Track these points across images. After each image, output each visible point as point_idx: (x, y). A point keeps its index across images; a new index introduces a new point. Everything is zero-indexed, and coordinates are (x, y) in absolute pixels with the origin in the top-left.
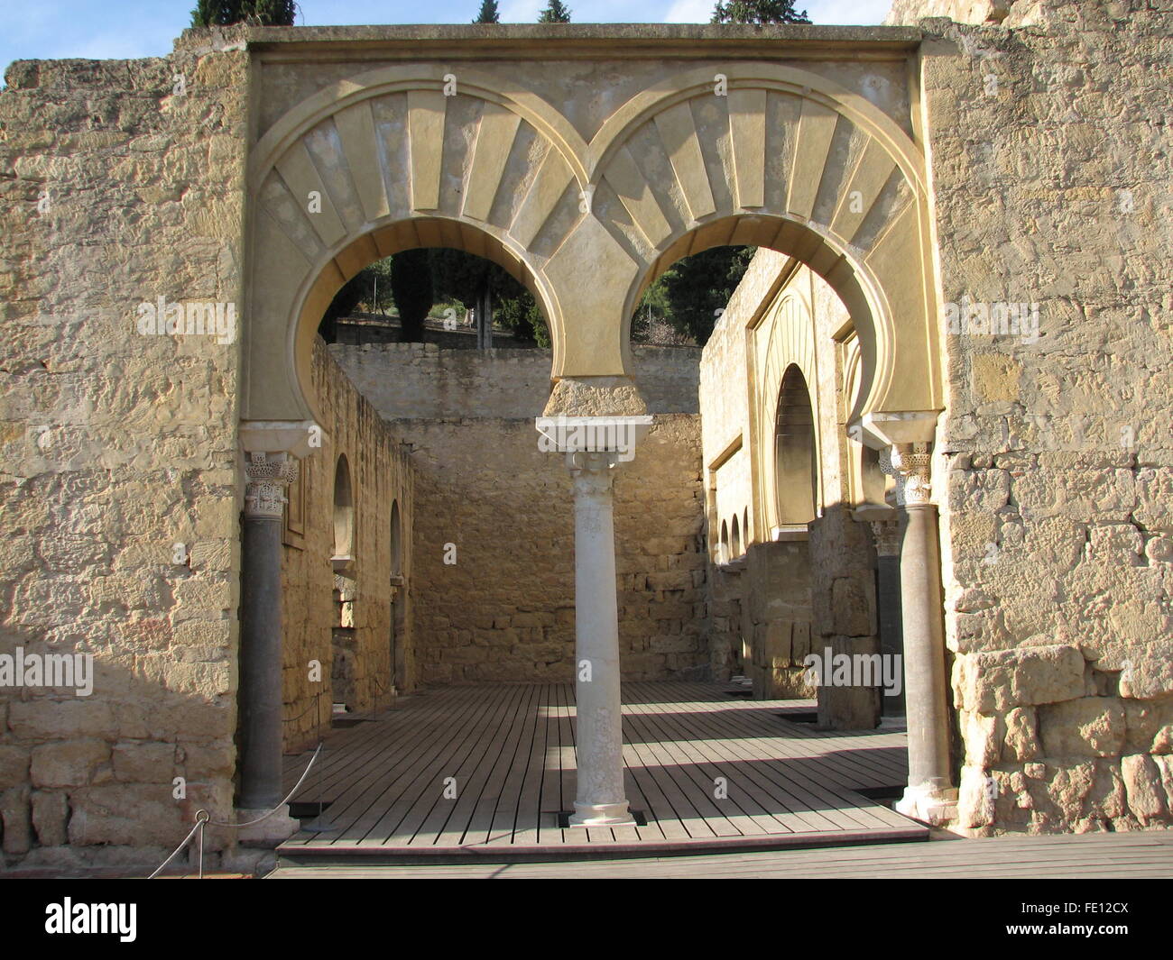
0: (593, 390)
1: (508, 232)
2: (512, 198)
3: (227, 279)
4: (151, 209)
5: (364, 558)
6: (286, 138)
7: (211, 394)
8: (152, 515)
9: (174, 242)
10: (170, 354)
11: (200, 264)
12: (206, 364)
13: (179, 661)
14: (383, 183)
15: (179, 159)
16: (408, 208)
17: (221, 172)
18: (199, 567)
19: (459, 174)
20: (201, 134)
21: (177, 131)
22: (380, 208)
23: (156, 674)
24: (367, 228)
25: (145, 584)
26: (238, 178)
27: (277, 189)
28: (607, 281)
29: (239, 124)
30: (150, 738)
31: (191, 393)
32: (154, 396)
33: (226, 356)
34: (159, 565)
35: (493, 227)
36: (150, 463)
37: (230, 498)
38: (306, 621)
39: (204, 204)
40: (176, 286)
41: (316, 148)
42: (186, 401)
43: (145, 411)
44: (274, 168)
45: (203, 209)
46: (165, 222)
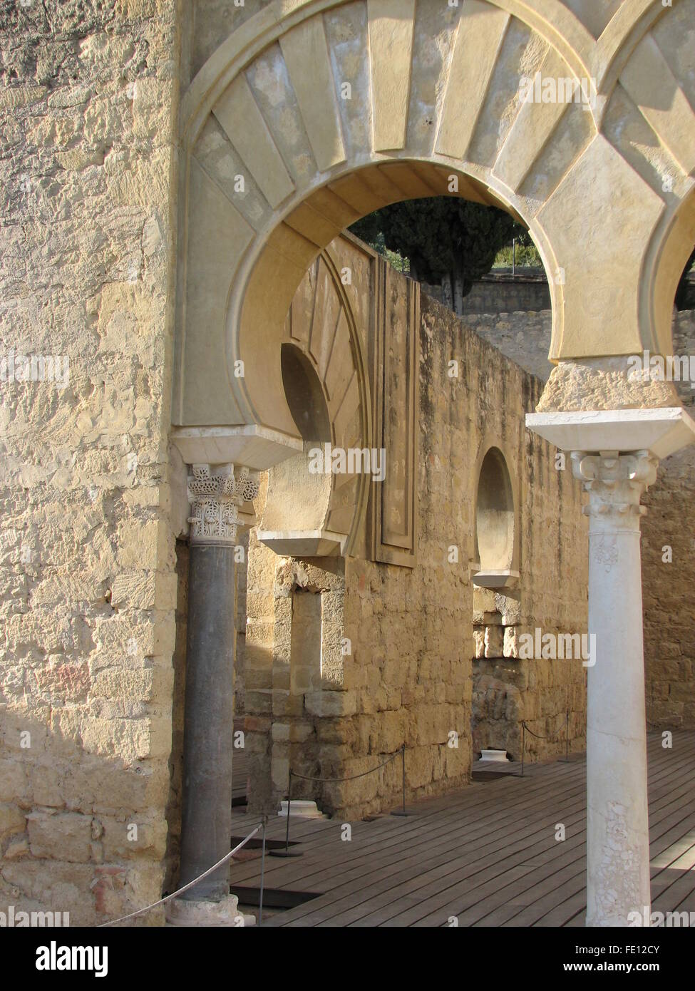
0: (601, 374)
1: (492, 170)
2: (497, 125)
3: (154, 255)
4: (71, 177)
5: (535, 571)
6: (223, 73)
7: (136, 396)
8: (72, 542)
9: (96, 215)
10: (92, 350)
11: (124, 239)
12: (130, 360)
13: (97, 716)
14: (338, 120)
15: (101, 114)
16: (369, 150)
17: (146, 125)
18: (122, 604)
19: (431, 99)
20: (124, 80)
21: (98, 78)
22: (334, 153)
23: (73, 731)
24: (320, 180)
25: (63, 624)
26: (165, 131)
27: (215, 139)
28: (620, 227)
29: (166, 63)
30: (65, 808)
31: (114, 396)
32: (75, 400)
33: (152, 349)
34: (78, 602)
35: (473, 165)
36: (70, 481)
37: (156, 522)
38: (421, 652)
39: (128, 166)
40: (98, 268)
41: (260, 84)
42: (108, 406)
43: (65, 419)
44: (211, 114)
45: (128, 171)
46: (87, 191)
